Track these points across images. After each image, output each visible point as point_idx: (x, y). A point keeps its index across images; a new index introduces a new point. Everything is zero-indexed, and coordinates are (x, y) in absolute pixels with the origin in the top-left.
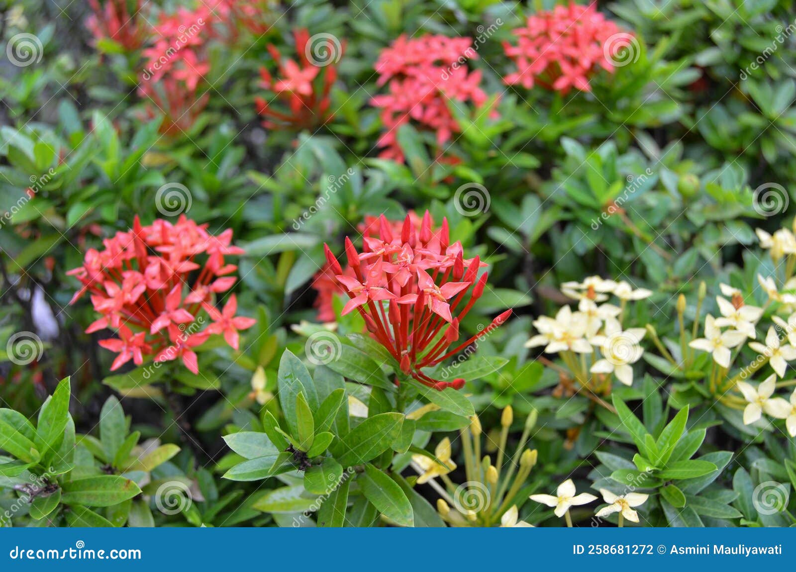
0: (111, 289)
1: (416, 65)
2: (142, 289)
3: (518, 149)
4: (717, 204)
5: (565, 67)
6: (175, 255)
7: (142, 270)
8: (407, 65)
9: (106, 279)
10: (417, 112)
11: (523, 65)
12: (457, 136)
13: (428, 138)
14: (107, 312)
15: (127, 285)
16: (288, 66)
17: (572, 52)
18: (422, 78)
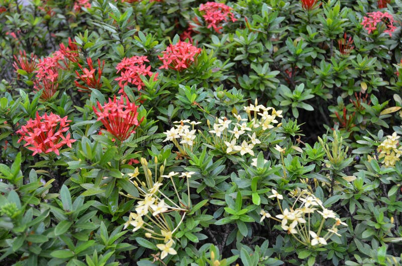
0: (31, 134)
1: (128, 66)
2: (40, 132)
3: (165, 89)
4: (231, 100)
5: (178, 61)
6: (50, 123)
7: (40, 127)
8: (125, 66)
9: (29, 131)
10: (130, 81)
11: (165, 62)
12: (144, 87)
13: (135, 89)
14: (30, 140)
15: (35, 132)
16: (86, 70)
17: (180, 56)
18: (131, 70)
